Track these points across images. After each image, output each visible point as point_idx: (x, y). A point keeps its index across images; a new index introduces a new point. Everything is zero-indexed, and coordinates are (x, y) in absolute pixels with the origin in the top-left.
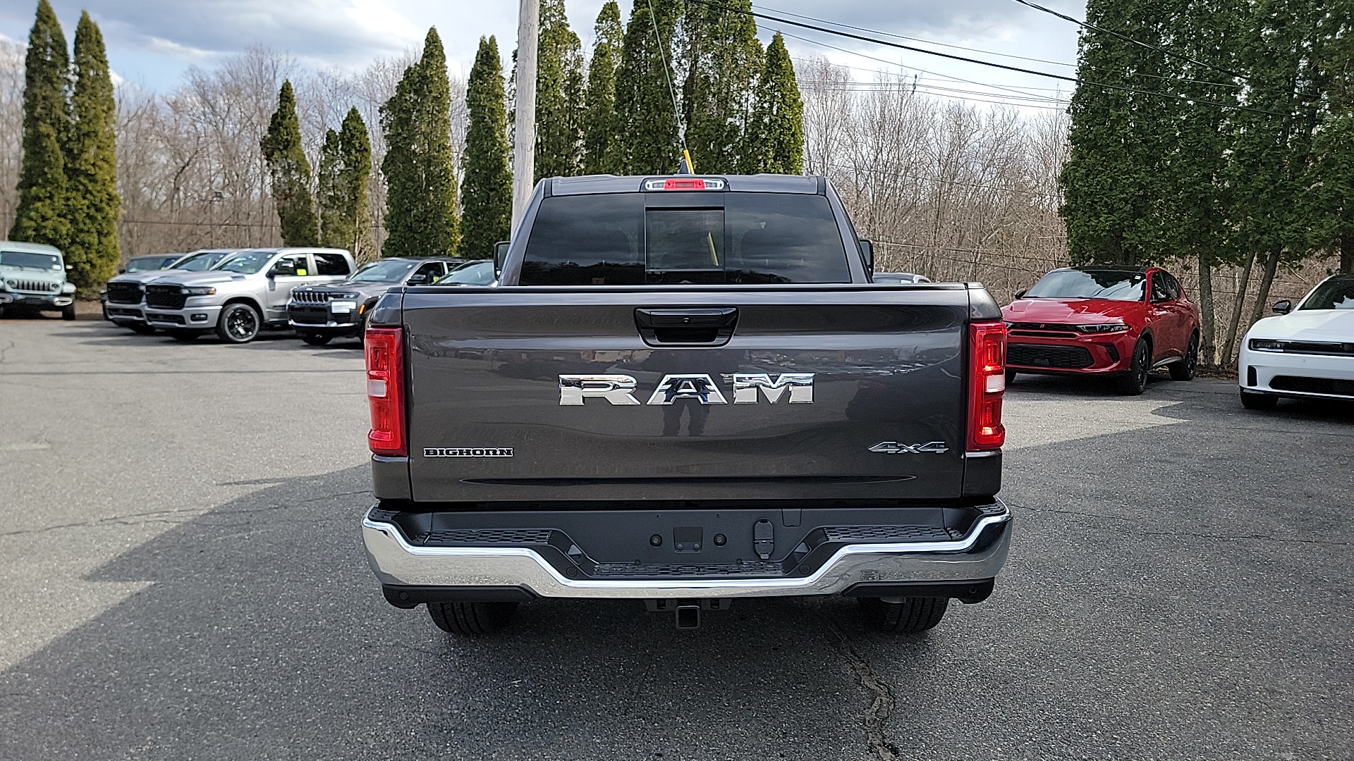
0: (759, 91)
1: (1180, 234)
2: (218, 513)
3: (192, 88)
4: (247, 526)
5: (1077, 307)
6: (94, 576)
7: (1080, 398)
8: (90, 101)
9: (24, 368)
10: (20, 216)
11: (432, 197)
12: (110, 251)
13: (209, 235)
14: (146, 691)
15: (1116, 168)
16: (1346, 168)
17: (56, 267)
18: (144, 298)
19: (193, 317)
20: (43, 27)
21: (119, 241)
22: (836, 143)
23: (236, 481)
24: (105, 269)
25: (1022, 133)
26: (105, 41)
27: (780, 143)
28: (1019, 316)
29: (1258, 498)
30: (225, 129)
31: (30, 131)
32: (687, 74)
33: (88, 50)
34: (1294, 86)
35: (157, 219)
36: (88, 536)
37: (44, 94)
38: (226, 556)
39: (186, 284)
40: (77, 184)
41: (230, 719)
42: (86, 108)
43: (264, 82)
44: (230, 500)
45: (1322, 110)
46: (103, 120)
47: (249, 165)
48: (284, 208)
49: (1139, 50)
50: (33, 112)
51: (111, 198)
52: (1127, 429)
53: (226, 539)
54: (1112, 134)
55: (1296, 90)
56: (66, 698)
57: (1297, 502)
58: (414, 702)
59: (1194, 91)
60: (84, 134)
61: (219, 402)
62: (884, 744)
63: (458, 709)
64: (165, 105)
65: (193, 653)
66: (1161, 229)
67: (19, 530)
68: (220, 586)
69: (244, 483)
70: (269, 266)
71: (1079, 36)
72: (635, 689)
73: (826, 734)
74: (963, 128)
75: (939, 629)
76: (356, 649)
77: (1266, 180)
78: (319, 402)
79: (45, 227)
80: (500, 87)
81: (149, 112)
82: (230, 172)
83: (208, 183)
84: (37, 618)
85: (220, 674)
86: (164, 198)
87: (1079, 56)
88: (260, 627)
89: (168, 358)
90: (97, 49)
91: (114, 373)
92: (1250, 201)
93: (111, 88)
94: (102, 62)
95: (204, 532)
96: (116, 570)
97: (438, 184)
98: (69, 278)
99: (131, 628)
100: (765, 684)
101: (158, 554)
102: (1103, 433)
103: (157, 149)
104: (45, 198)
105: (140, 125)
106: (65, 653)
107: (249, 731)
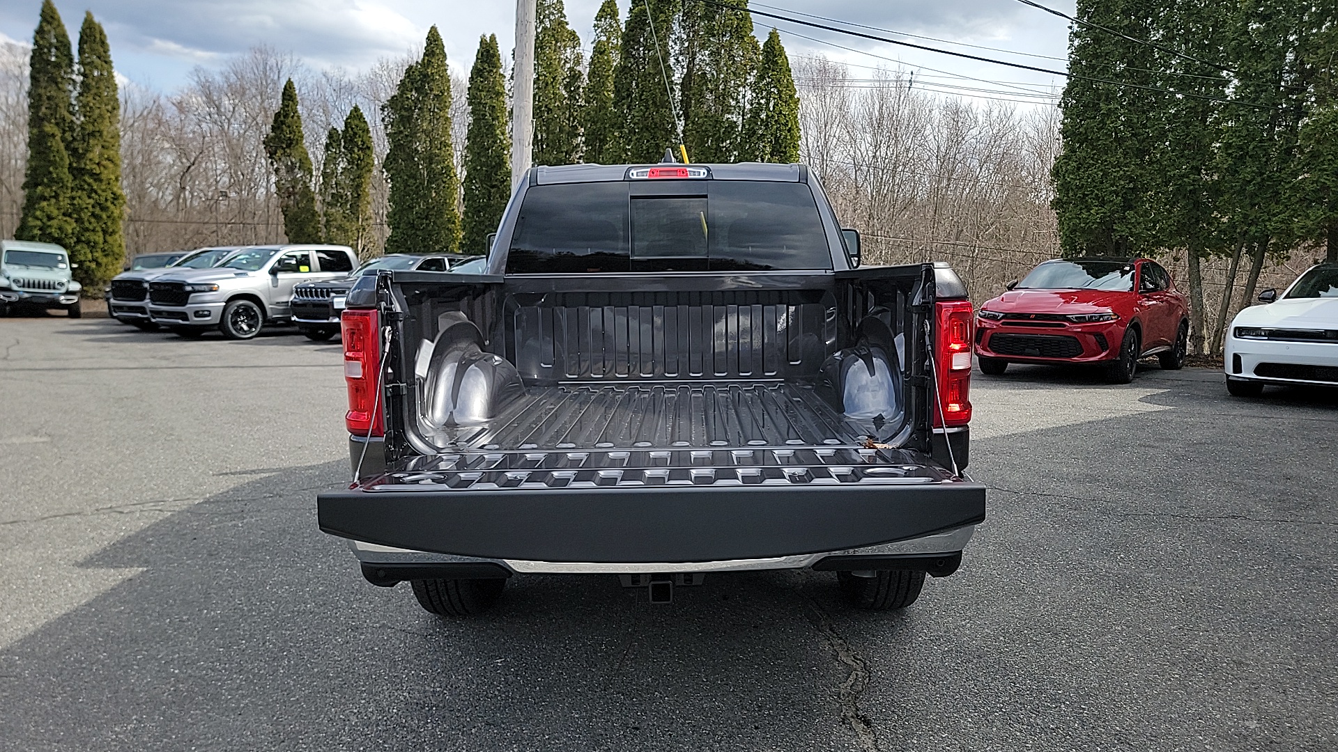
0: (755, 87)
1: (1169, 226)
2: (213, 502)
3: (198, 88)
4: (241, 515)
5: (1067, 297)
6: (88, 563)
7: (1070, 386)
8: (94, 101)
9: (28, 364)
10: (26, 215)
11: (434, 195)
12: (116, 250)
13: (215, 234)
14: (133, 673)
15: (1106, 161)
16: (1331, 160)
17: (61, 265)
18: (148, 296)
19: (197, 314)
20: (47, 28)
21: (123, 240)
22: (835, 140)
23: (233, 471)
24: (110, 267)
25: (1018, 129)
26: (109, 41)
27: (777, 139)
28: (1010, 306)
29: (1238, 480)
30: (231, 128)
31: (35, 131)
32: (685, 71)
33: (92, 50)
34: (1281, 79)
35: (164, 219)
36: (83, 525)
37: (49, 94)
38: (219, 543)
39: (190, 281)
40: (82, 183)
41: (216, 698)
42: (91, 108)
43: (269, 82)
44: (226, 490)
45: (1309, 103)
46: (108, 120)
47: (255, 164)
48: (287, 206)
49: (1128, 45)
50: (38, 112)
51: (116, 197)
52: (1114, 416)
53: (220, 528)
54: (1102, 128)
55: (1283, 84)
56: (54, 680)
57: (1275, 484)
58: (398, 681)
59: (1182, 85)
60: (89, 134)
61: (220, 395)
62: (857, 716)
63: (441, 687)
64: (170, 105)
65: (181, 636)
66: (1151, 221)
67: (15, 519)
68: (211, 572)
69: (240, 473)
70: (272, 263)
71: (1070, 31)
72: (616, 667)
73: (801, 707)
74: (960, 124)
75: (917, 606)
76: (343, 630)
77: (1253, 172)
78: (319, 395)
79: (50, 226)
80: (501, 84)
81: (154, 113)
82: (236, 173)
83: (214, 183)
84: (29, 604)
85: (207, 656)
86: (170, 198)
87: (1070, 51)
88: (249, 611)
89: (171, 354)
90: (102, 50)
91: (117, 368)
92: (1239, 193)
93: (115, 88)
94: (106, 62)
95: (198, 520)
96: (109, 557)
97: (440, 181)
98: (75, 277)
99: (121, 612)
100: (743, 660)
101: (151, 542)
102: (1090, 419)
103: (162, 149)
104: (51, 197)
105: (146, 125)
106: (56, 636)
107: (233, 710)
